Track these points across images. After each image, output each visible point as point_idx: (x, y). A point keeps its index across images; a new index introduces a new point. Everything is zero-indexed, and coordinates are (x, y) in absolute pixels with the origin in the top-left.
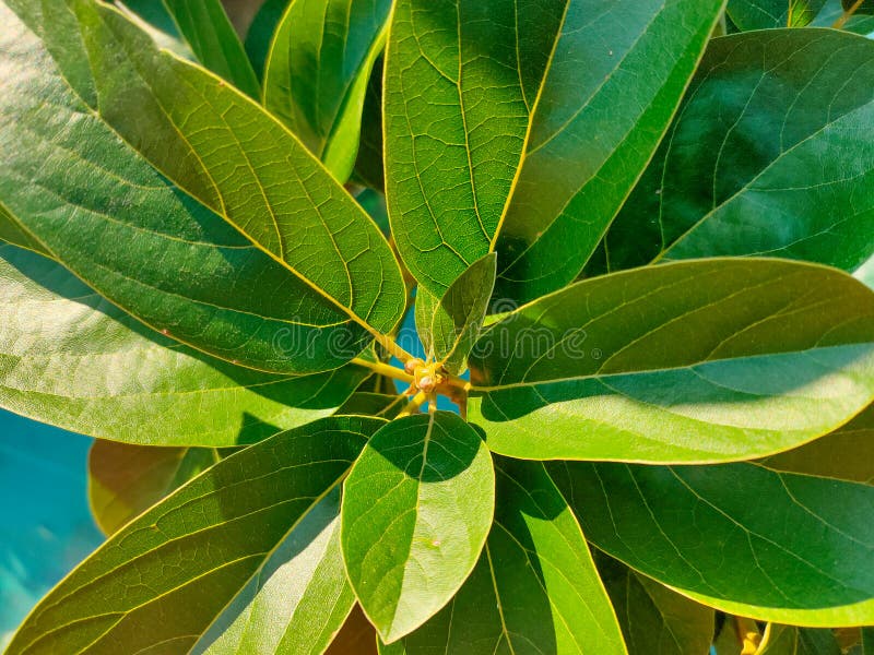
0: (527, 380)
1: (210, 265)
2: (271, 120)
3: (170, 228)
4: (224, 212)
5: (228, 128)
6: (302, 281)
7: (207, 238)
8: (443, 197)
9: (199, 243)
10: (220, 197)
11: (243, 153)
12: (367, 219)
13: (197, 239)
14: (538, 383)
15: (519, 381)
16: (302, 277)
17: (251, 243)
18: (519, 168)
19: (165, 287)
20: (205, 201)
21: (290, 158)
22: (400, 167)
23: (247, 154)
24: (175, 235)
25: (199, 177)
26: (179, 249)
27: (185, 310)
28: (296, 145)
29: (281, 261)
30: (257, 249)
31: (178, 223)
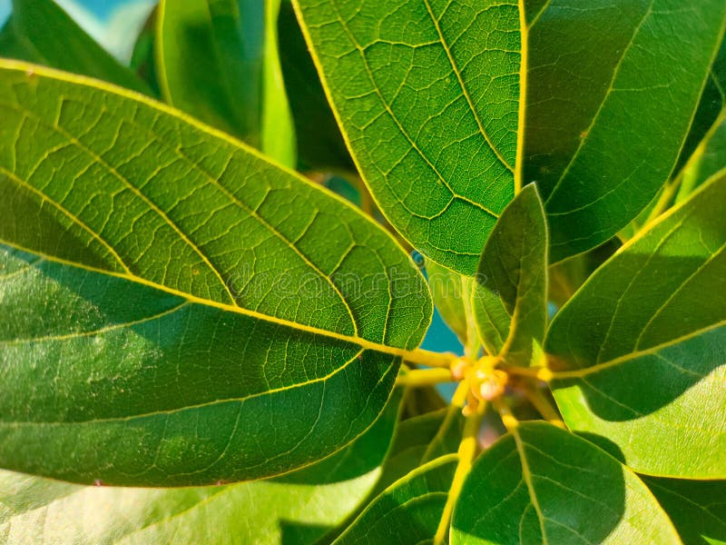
0: (643, 347)
1: (131, 356)
2: (127, 101)
3: (55, 325)
4: (127, 269)
5: (74, 141)
6: (276, 325)
7: (115, 317)
8: (434, 129)
9: (105, 329)
10: (111, 250)
11: (113, 170)
12: (336, 201)
13: (100, 325)
14: (663, 346)
15: (630, 351)
16: (273, 319)
17: (183, 300)
18: (524, 52)
19: (75, 416)
20: (92, 265)
21: (182, 150)
22: (357, 103)
23: (118, 170)
24: (64, 331)
25: (68, 233)
26: (79, 350)
27: (117, 438)
28: (183, 124)
29: (235, 308)
30: (195, 305)
31: (63, 311)
